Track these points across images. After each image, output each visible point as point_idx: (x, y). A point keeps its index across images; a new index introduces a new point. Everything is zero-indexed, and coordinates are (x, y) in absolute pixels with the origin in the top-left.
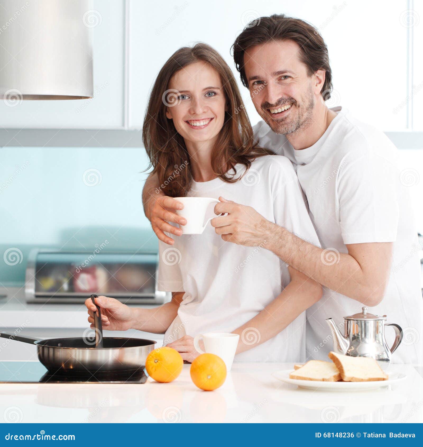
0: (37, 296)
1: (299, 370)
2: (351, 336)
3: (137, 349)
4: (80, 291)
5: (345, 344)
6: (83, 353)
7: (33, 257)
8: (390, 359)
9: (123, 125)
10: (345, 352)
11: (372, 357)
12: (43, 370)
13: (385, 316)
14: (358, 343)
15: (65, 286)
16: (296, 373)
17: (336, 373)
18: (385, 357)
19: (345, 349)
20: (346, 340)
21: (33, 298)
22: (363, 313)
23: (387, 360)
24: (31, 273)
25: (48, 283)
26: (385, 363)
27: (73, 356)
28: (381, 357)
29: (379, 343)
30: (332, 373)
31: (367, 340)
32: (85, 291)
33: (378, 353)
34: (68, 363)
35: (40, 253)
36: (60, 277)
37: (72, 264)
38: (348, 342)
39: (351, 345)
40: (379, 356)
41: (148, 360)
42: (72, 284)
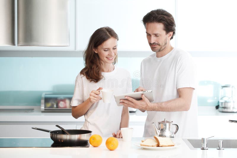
0: (45, 110)
1: (144, 142)
2: (161, 129)
3: (86, 135)
4: (60, 108)
5: (159, 132)
6: (67, 136)
7: (43, 96)
8: (174, 136)
9: (75, 49)
10: (159, 135)
11: (168, 137)
12: (52, 142)
13: (172, 122)
14: (163, 131)
15: (55, 106)
16: (143, 143)
17: (157, 144)
18: (173, 136)
19: (159, 134)
20: (159, 130)
21: (43, 110)
22: (165, 121)
23: (173, 137)
24: (43, 101)
25: (49, 105)
26: (172, 138)
27: (63, 137)
28: (171, 136)
29: (170, 132)
30: (155, 144)
31: (166, 130)
32: (62, 108)
33: (170, 135)
34: (61, 140)
35: (46, 94)
36: (53, 103)
37: (58, 98)
38: (160, 131)
39: (161, 132)
40: (170, 136)
41: (90, 139)
42: (57, 105)
